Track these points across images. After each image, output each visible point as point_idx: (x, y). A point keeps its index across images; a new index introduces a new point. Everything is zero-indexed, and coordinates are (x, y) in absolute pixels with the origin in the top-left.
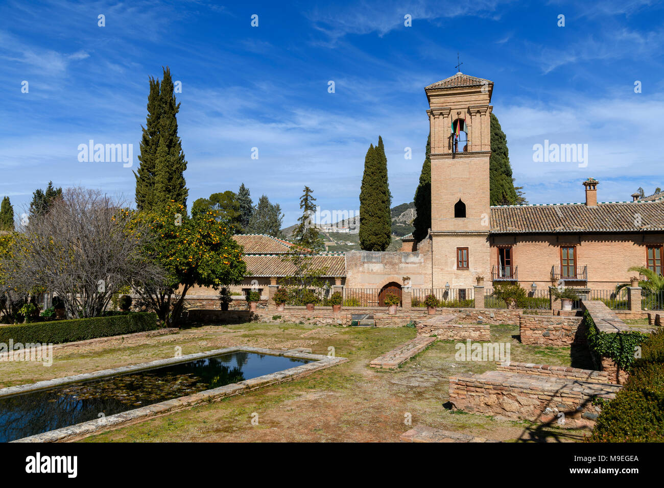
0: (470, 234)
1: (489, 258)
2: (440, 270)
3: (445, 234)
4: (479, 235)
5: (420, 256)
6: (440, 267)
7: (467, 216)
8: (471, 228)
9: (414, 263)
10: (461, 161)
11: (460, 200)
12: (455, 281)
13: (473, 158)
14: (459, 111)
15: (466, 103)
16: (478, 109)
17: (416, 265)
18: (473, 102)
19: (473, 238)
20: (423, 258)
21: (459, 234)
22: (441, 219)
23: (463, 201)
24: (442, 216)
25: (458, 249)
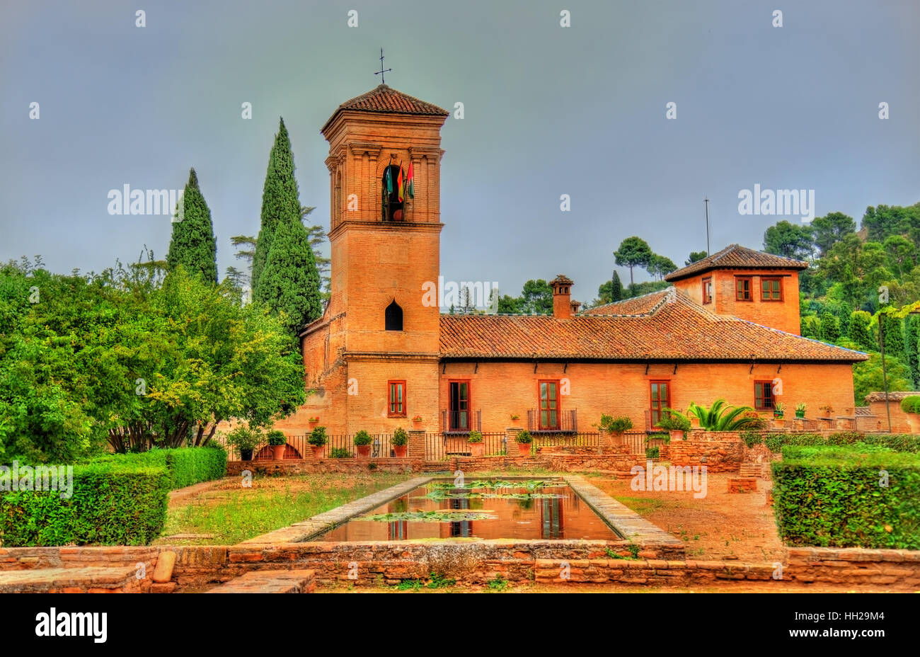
0: (410, 358)
1: (437, 399)
2: (360, 418)
3: (370, 357)
4: (424, 359)
5: (326, 396)
6: (361, 413)
7: (404, 328)
8: (410, 349)
9: (316, 408)
10: (396, 235)
11: (394, 302)
12: (385, 436)
13: (415, 233)
14: (394, 152)
15: (405, 141)
16: (425, 154)
17: (320, 411)
18: (416, 141)
19: (414, 365)
20: (331, 399)
21: (393, 357)
22: (363, 332)
23: (398, 303)
24: (365, 327)
25: (390, 382)
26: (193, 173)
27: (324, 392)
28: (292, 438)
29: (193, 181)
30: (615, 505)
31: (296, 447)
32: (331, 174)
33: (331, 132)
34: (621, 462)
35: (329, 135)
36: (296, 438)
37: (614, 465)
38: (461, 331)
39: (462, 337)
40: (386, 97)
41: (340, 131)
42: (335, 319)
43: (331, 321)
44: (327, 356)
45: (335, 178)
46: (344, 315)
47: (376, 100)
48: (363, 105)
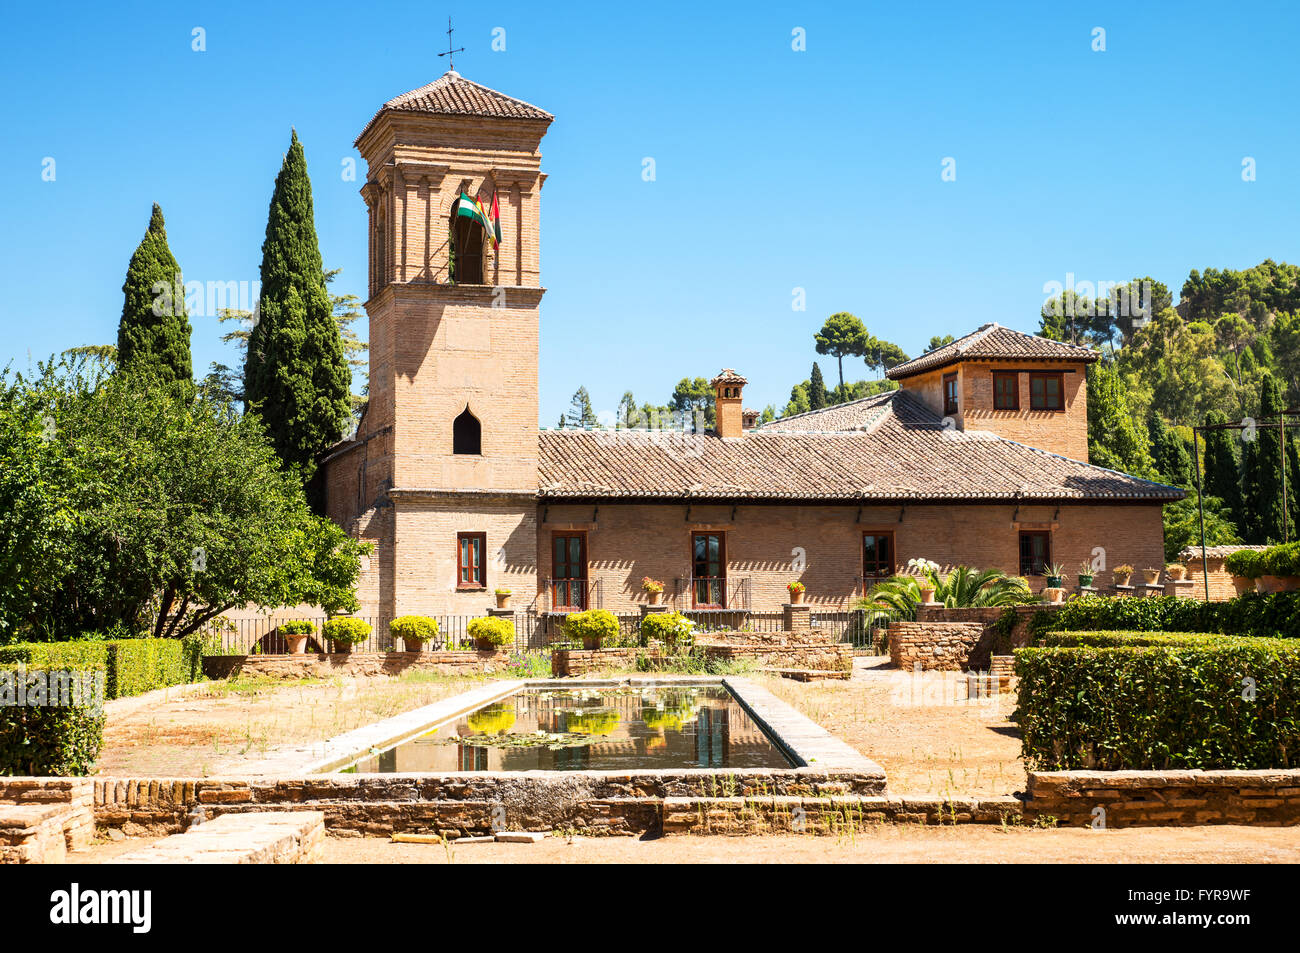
0: (491, 496)
1: (535, 561)
2: (414, 591)
3: (430, 495)
4: (511, 498)
6: (417, 584)
7: (483, 450)
8: (494, 483)
10: (470, 306)
11: (467, 411)
12: (453, 620)
14: (467, 176)
15: (486, 158)
16: (516, 180)
19: (499, 508)
21: (465, 497)
22: (418, 457)
23: (474, 411)
24: (422, 449)
25: (462, 536)
26: (156, 211)
29: (155, 225)
32: (370, 211)
33: (370, 144)
34: (815, 656)
35: (366, 149)
38: (572, 456)
39: (573, 465)
40: (456, 91)
41: (384, 143)
42: (375, 437)
43: (369, 439)
44: (362, 494)
45: (375, 215)
46: (389, 431)
47: (440, 96)
48: (421, 104)
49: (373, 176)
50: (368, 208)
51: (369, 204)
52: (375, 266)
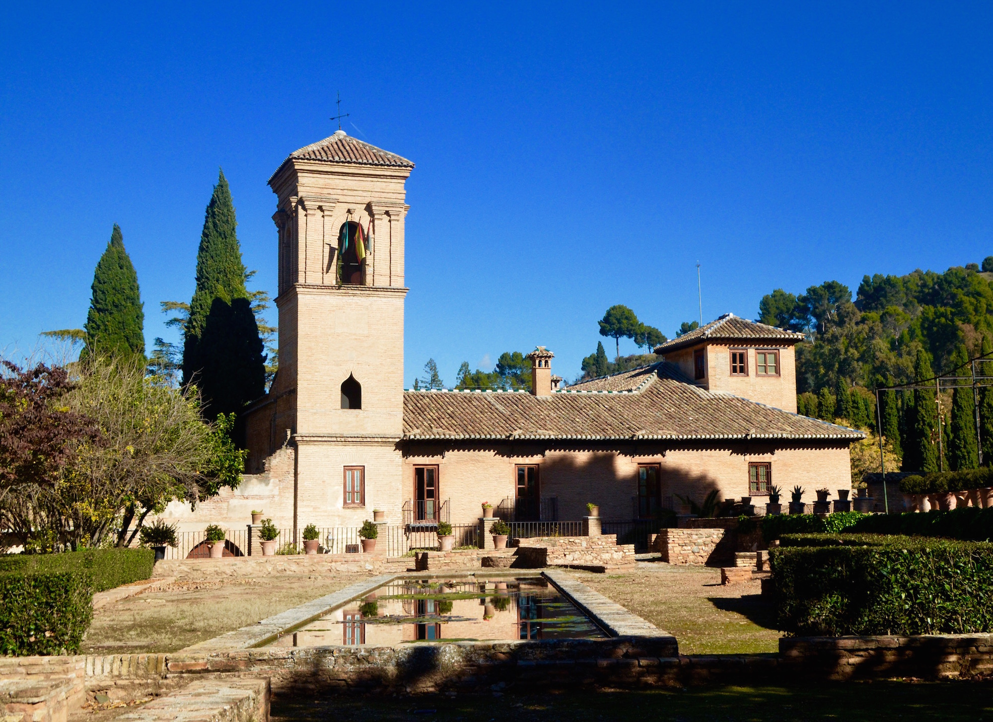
0: (369, 440)
1: (400, 487)
2: (311, 509)
3: (324, 439)
4: (383, 441)
5: (271, 484)
6: (313, 503)
7: (363, 407)
8: (369, 429)
9: (260, 498)
10: (354, 301)
11: (351, 377)
12: (340, 530)
13: (375, 298)
14: (351, 206)
15: (365, 194)
16: (387, 209)
17: (264, 501)
18: (377, 195)
19: (374, 448)
20: (278, 488)
21: (350, 439)
22: (315, 411)
23: (355, 377)
24: (318, 405)
25: (347, 468)
26: (116, 229)
27: (269, 480)
28: (232, 533)
29: (116, 238)
30: (602, 601)
31: (237, 544)
32: (279, 232)
33: (280, 183)
34: (607, 554)
35: (277, 186)
36: (237, 533)
37: (599, 558)
38: (428, 409)
39: (429, 417)
40: (343, 145)
41: (290, 182)
42: (282, 396)
43: (278, 397)
44: (273, 439)
45: (283, 235)
46: (294, 392)
47: (331, 148)
48: (317, 154)
49: (281, 206)
50: (278, 229)
51: (278, 226)
52: (283, 272)
